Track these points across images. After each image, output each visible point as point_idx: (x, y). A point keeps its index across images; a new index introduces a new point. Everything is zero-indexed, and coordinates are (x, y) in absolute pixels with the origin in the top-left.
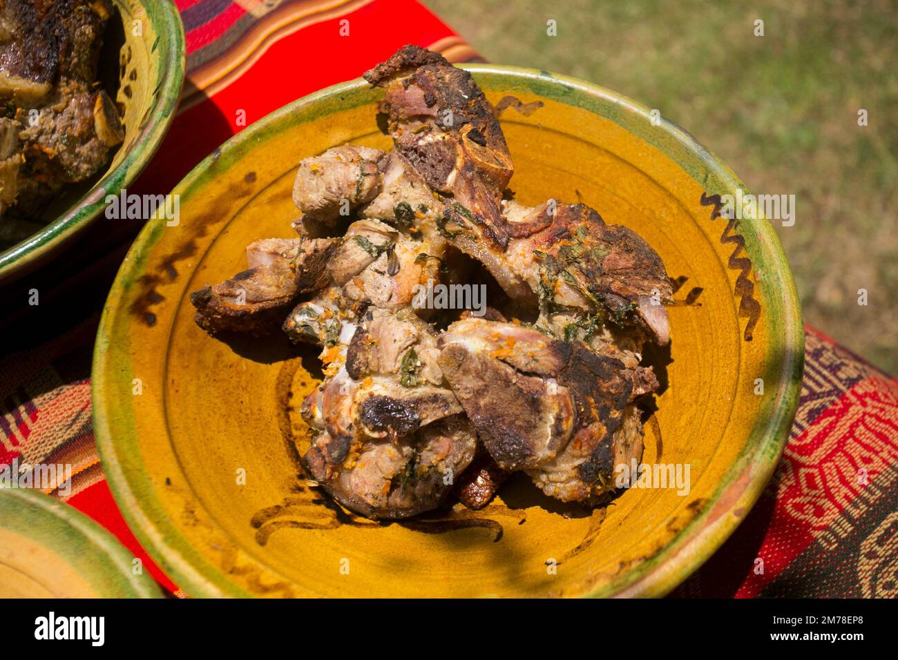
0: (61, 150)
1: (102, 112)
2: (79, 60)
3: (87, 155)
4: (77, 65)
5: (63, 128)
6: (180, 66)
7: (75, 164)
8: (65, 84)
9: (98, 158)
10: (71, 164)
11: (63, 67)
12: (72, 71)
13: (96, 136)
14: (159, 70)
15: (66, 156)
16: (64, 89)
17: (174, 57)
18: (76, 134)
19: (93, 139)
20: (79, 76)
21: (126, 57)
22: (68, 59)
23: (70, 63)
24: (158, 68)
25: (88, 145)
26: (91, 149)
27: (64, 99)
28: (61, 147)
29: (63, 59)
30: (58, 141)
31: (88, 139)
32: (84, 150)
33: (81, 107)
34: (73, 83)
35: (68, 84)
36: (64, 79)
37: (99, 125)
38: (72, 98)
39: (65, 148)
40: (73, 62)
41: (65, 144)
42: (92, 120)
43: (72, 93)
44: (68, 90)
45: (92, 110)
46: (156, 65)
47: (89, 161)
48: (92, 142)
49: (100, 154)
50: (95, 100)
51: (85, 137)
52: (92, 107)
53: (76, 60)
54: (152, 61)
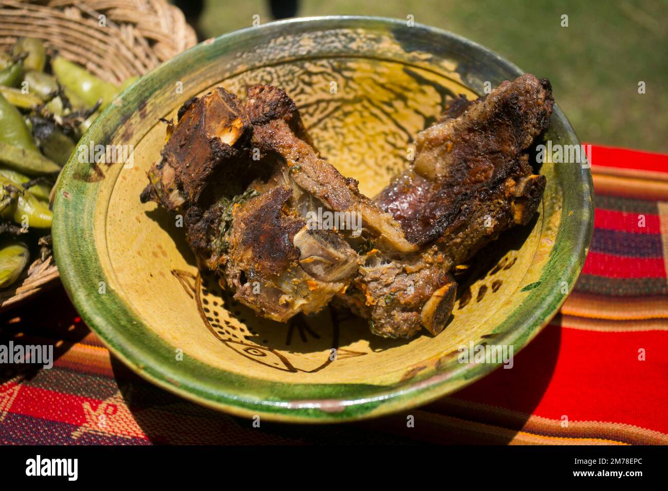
0: (379, 304)
1: (438, 300)
2: (462, 242)
3: (398, 322)
4: (455, 244)
5: (397, 288)
6: (528, 335)
7: (383, 321)
8: (432, 253)
9: (405, 331)
10: (380, 319)
11: (443, 239)
12: (448, 246)
13: (419, 312)
14: (509, 317)
15: (379, 311)
16: (428, 257)
17: (531, 321)
18: (402, 302)
19: (414, 313)
20: (452, 253)
21: (507, 263)
22: (453, 236)
23: (452, 239)
24: (510, 314)
25: (405, 315)
26: (405, 321)
27: (420, 264)
28: (382, 302)
29: (448, 233)
30: (383, 295)
31: (411, 310)
32: (399, 316)
33: (428, 281)
34: (441, 256)
35: (436, 253)
36: (435, 248)
37: (429, 307)
38: (428, 268)
39: (384, 305)
40: (455, 240)
41: (386, 303)
42: (428, 298)
43: (431, 264)
44: (430, 260)
45: (434, 290)
46: (512, 308)
47: (396, 327)
48: (412, 315)
49: (410, 328)
50: (443, 285)
51: (409, 307)
52: (437, 287)
53: (458, 240)
54: (514, 299)
